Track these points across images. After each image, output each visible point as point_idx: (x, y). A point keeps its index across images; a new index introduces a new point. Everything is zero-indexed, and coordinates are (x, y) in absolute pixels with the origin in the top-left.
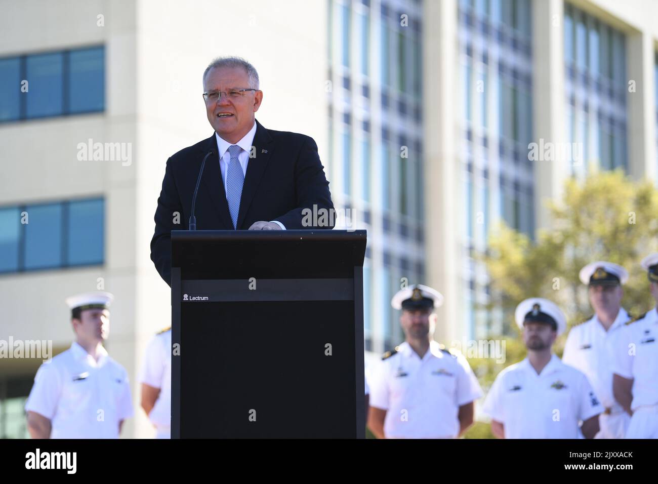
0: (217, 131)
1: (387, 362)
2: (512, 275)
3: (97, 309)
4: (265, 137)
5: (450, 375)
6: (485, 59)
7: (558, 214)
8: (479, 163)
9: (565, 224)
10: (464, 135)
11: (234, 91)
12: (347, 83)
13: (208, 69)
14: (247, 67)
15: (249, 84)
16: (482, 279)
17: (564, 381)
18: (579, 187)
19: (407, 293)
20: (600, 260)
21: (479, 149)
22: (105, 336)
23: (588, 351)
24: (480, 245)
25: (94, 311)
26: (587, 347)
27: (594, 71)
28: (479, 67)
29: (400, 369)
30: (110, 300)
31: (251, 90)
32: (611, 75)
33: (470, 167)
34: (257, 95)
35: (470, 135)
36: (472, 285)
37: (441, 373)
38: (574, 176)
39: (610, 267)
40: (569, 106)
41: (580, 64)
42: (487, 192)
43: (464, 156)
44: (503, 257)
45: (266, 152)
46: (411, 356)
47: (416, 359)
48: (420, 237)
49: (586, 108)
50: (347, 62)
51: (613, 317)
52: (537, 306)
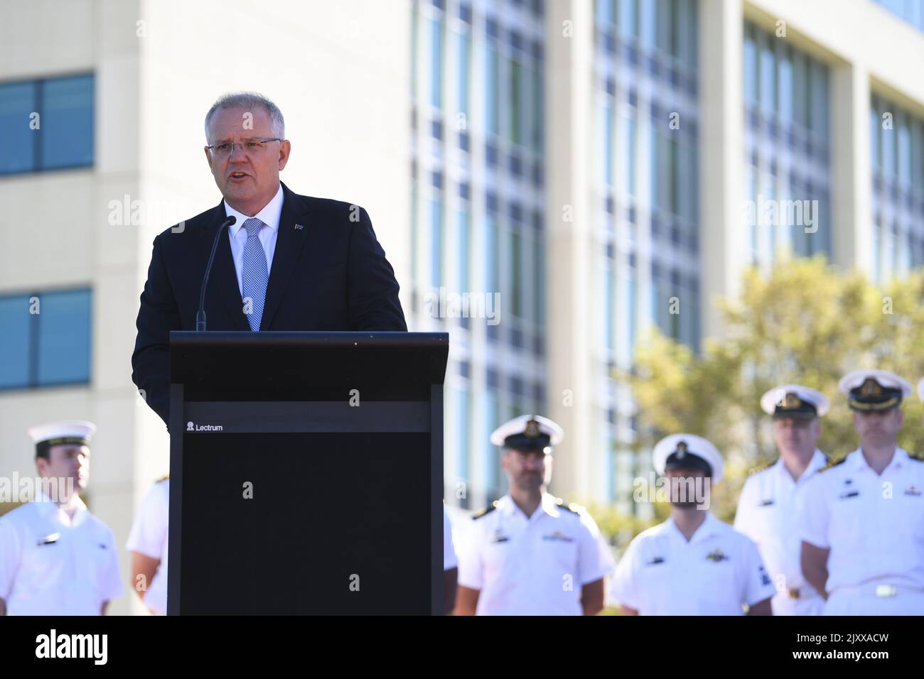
0: (226, 198)
1: (480, 522)
2: (669, 403)
3: (72, 444)
4: (296, 207)
5: (568, 540)
6: (633, 99)
7: (732, 318)
8: (623, 246)
9: (743, 332)
10: (601, 205)
11: (252, 142)
12: (438, 130)
13: (213, 111)
14: (269, 108)
15: (273, 132)
16: (626, 407)
17: (724, 550)
18: (763, 280)
19: (518, 426)
20: (791, 383)
21: (623, 225)
22: (83, 483)
23: (769, 509)
24: (624, 360)
25: (69, 447)
26: (768, 503)
27: (785, 117)
28: (623, 110)
29: (498, 531)
30: (90, 430)
31: (275, 140)
32: (808, 124)
33: (610, 250)
34: (283, 147)
35: (610, 205)
36: (612, 416)
37: (555, 537)
38: (756, 264)
39: (804, 392)
40: (749, 166)
41: (766, 108)
42: (634, 285)
43: (602, 236)
44: (655, 377)
45: (301, 228)
46: (514, 514)
47: (521, 518)
48: (539, 348)
49: (774, 169)
50: (438, 100)
51: (805, 462)
52: (682, 445)
